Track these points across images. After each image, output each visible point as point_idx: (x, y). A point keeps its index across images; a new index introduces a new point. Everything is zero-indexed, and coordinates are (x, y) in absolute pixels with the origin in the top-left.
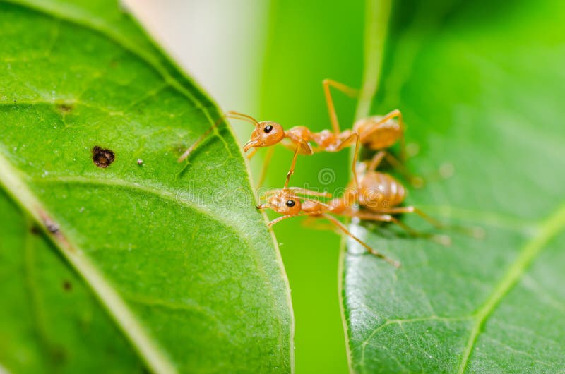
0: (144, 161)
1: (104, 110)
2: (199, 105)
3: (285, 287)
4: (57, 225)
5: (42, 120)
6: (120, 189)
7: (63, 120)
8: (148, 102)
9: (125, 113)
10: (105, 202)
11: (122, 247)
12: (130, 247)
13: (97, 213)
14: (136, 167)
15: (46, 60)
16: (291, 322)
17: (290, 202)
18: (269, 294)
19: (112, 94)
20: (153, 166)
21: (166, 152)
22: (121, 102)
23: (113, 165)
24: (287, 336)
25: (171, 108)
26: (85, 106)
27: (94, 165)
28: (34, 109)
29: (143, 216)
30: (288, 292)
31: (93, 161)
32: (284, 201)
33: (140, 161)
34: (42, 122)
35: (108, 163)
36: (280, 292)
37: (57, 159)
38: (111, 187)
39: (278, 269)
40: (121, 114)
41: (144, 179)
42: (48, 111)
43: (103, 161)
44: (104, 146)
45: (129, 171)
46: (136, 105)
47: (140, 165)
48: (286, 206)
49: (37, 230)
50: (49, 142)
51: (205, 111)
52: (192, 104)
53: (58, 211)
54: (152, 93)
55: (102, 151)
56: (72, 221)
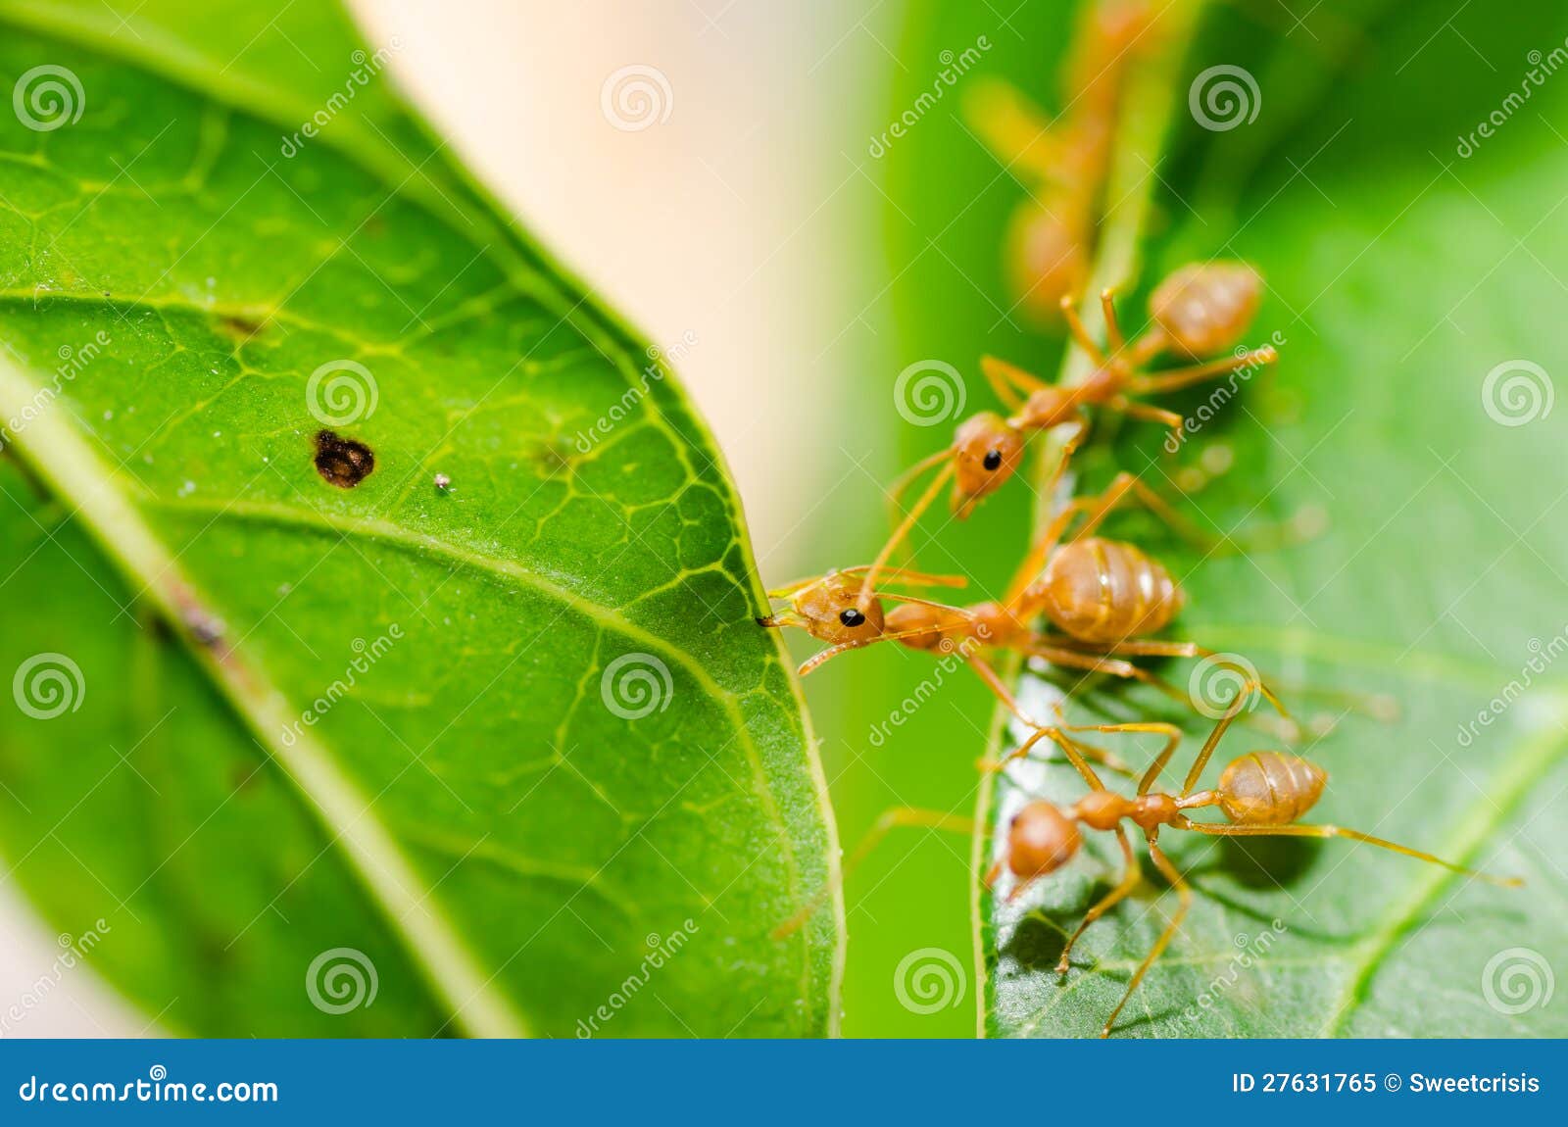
0: (453, 480)
1: (345, 336)
2: (604, 345)
3: (825, 843)
4: (216, 623)
5: (180, 348)
6: (387, 546)
7: (236, 355)
8: (466, 329)
9: (406, 351)
10: (346, 577)
11: (390, 698)
12: (413, 699)
13: (323, 603)
14: (431, 497)
15: (189, 200)
16: (835, 943)
17: (851, 614)
18: (781, 859)
19: (370, 300)
20: (477, 495)
21: (513, 460)
22: (389, 323)
23: (368, 480)
24: (824, 978)
25: (528, 348)
26: (291, 326)
27: (321, 480)
28: (158, 319)
29: (447, 621)
30: (834, 856)
31: (314, 466)
32: (836, 608)
33: (441, 479)
34: (181, 354)
35: (355, 476)
36: (810, 856)
37: (220, 453)
38: (359, 539)
39: (809, 790)
40: (393, 350)
41: (452, 527)
42: (196, 330)
43: (343, 469)
45: (413, 502)
46: (438, 334)
47: (442, 491)
48: (839, 621)
49: (164, 632)
50: (200, 406)
51: (624, 362)
52: (583, 343)
53: (219, 585)
54: (478, 306)
55: (342, 444)
56: (253, 616)
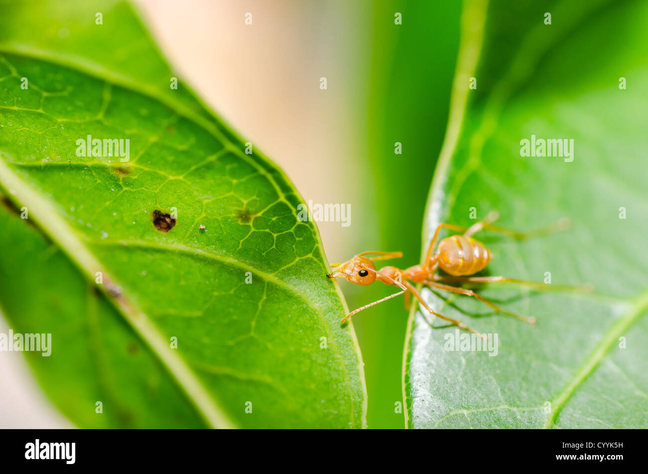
0: (206, 227)
1: (162, 173)
2: (262, 171)
3: (357, 361)
4: (117, 287)
5: (99, 181)
6: (183, 254)
7: (121, 183)
8: (209, 167)
9: (185, 177)
10: (169, 267)
11: (187, 313)
12: (197, 313)
13: (159, 278)
14: (199, 234)
15: (99, 122)
16: (363, 400)
17: (363, 272)
18: (341, 368)
19: (171, 158)
20: (216, 232)
21: (229, 218)
22: (179, 167)
23: (174, 229)
24: (359, 413)
25: (233, 173)
26: (141, 170)
27: (156, 229)
28: (90, 170)
29: (207, 282)
30: (361, 366)
31: (153, 225)
32: (357, 270)
33: (202, 227)
34: (99, 183)
35: (169, 227)
36: (352, 366)
37: (116, 222)
38: (172, 252)
39: (350, 341)
40: (181, 178)
41: (207, 245)
42: (104, 173)
43: (164, 225)
44: (164, 210)
45: (192, 236)
46: (196, 170)
47: (202, 231)
48: (358, 275)
49: (98, 292)
50: (108, 203)
51: (270, 177)
52: (255, 170)
53: (118, 272)
54: (213, 158)
55: (163, 215)
56: (133, 285)
